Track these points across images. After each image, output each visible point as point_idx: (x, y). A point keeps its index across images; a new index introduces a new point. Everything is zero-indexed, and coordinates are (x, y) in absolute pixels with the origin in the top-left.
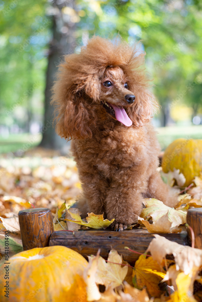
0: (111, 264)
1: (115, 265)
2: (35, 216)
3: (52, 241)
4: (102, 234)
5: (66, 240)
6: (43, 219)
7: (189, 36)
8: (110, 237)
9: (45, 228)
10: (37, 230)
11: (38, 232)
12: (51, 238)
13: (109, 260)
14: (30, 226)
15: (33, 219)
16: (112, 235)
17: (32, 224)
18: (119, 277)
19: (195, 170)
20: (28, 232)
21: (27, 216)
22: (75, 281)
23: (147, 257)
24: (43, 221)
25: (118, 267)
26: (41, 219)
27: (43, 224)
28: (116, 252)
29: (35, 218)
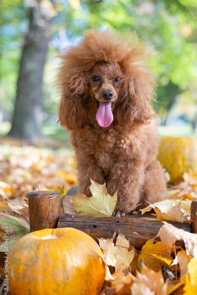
0: (119, 248)
1: (123, 249)
2: (46, 198)
3: (60, 223)
4: (110, 219)
5: (74, 223)
6: (53, 201)
7: (157, 39)
8: (118, 222)
9: (54, 210)
10: (47, 212)
11: (48, 214)
12: (59, 220)
13: (117, 243)
14: (40, 207)
15: (43, 200)
16: (120, 220)
17: (42, 205)
18: (127, 260)
19: (184, 166)
20: (38, 213)
21: (38, 197)
22: (90, 261)
23: (154, 243)
24: (53, 204)
25: (125, 251)
26: (51, 201)
27: (52, 207)
28: (123, 236)
29: (46, 200)
